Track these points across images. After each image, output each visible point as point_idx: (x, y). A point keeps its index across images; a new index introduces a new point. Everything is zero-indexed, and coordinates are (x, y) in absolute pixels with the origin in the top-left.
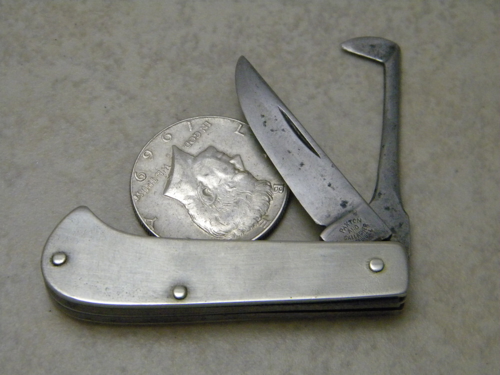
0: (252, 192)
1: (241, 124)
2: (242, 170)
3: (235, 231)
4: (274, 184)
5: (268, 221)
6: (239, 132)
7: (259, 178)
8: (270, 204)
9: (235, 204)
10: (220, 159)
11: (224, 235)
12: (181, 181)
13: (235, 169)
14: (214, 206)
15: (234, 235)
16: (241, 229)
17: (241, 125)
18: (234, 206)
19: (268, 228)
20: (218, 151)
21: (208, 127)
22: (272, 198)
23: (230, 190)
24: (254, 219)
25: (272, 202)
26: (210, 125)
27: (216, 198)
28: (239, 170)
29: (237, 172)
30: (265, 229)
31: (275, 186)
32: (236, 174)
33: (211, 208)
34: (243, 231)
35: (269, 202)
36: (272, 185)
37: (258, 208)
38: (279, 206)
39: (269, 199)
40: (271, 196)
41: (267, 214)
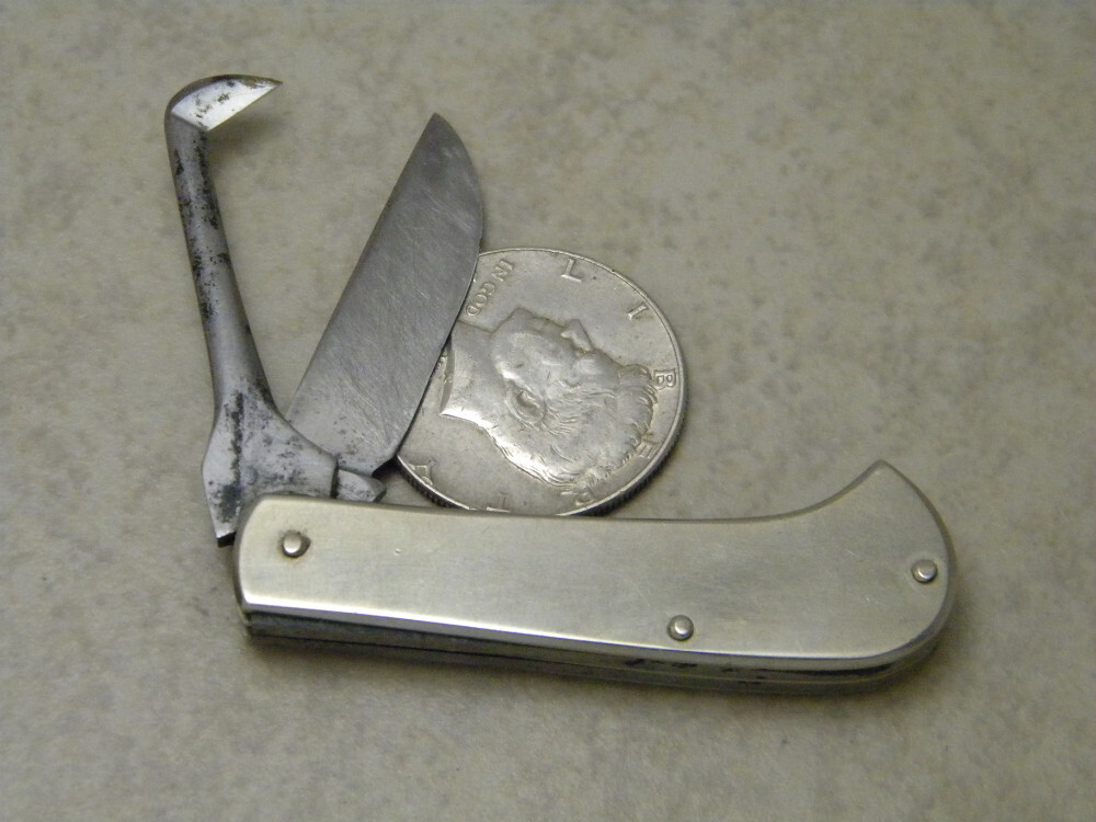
0: (615, 390)
1: (572, 258)
2: (587, 349)
3: (592, 471)
4: (656, 371)
5: (654, 444)
6: (571, 275)
7: (624, 362)
8: (652, 411)
9: (584, 418)
10: (540, 332)
11: (571, 480)
12: (471, 382)
13: (574, 348)
14: (544, 426)
15: (592, 479)
16: (605, 465)
17: (571, 262)
18: (584, 422)
19: (657, 458)
20: (534, 317)
21: (508, 271)
22: (656, 399)
23: (571, 391)
24: (627, 443)
25: (656, 406)
26: (510, 267)
27: (546, 411)
28: (581, 350)
29: (578, 354)
30: (651, 461)
31: (657, 375)
32: (577, 358)
33: (538, 429)
34: (608, 470)
35: (651, 405)
36: (652, 373)
37: (631, 421)
38: (672, 414)
39: (649, 400)
40: (653, 395)
41: (649, 431)
